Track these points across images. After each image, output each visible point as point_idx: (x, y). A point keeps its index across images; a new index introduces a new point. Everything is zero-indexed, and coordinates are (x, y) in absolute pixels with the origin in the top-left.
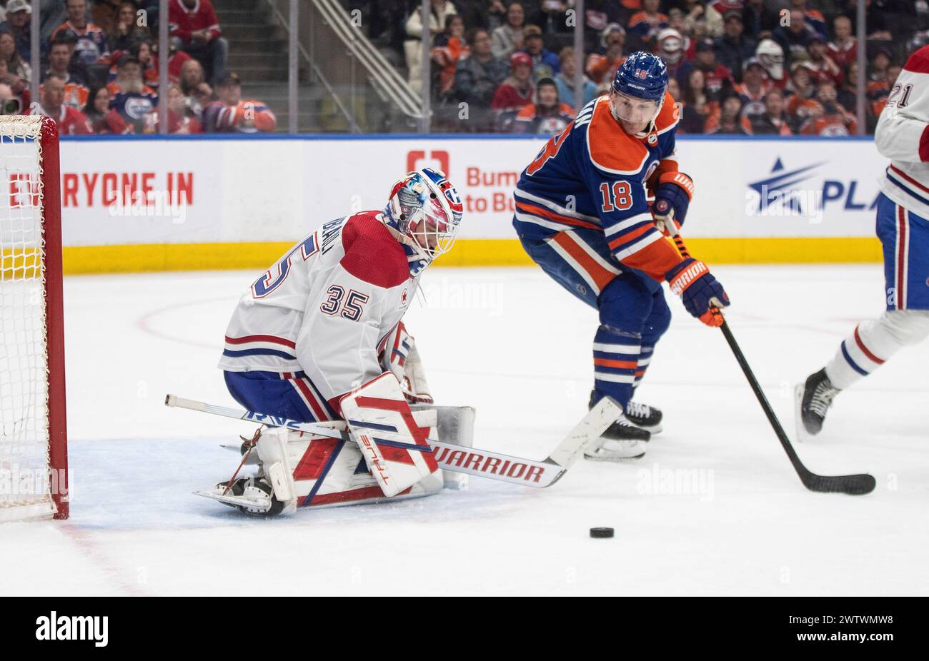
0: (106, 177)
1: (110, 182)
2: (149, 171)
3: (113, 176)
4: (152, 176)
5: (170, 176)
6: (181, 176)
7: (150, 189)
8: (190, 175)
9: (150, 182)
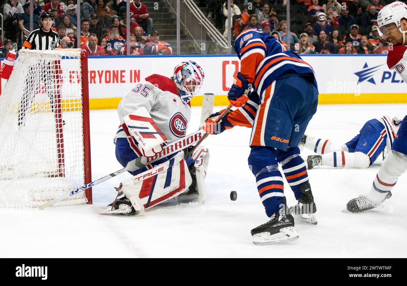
0: (106, 72)
1: (108, 74)
2: (123, 69)
3: (109, 72)
4: (124, 71)
5: (131, 71)
6: (135, 71)
7: (124, 76)
8: (139, 71)
9: (123, 74)
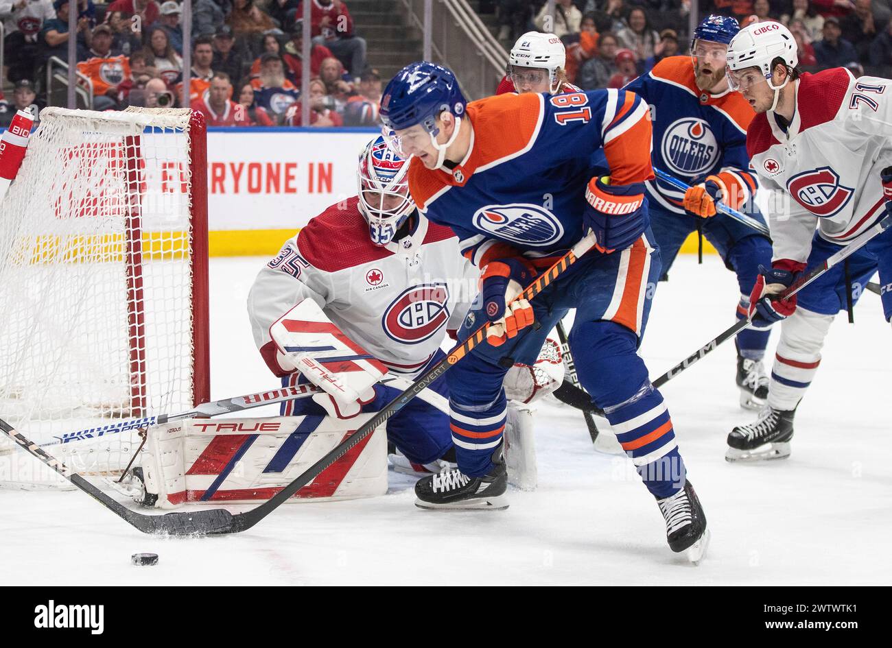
0: (252, 166)
1: (255, 171)
2: (291, 161)
3: (258, 166)
4: (294, 165)
5: (311, 166)
6: (321, 166)
7: (293, 178)
8: (330, 166)
9: (292, 172)
